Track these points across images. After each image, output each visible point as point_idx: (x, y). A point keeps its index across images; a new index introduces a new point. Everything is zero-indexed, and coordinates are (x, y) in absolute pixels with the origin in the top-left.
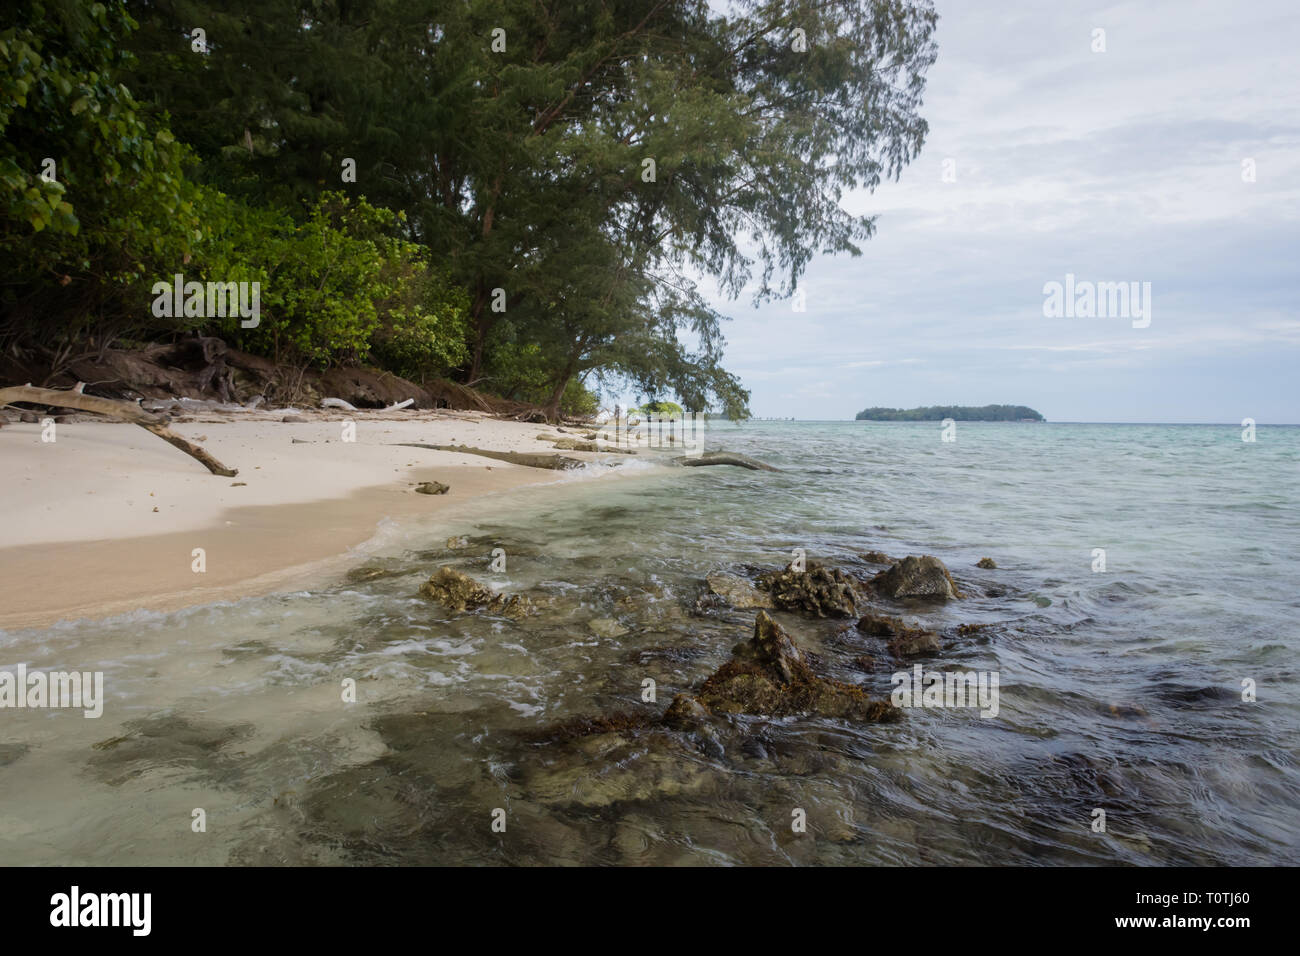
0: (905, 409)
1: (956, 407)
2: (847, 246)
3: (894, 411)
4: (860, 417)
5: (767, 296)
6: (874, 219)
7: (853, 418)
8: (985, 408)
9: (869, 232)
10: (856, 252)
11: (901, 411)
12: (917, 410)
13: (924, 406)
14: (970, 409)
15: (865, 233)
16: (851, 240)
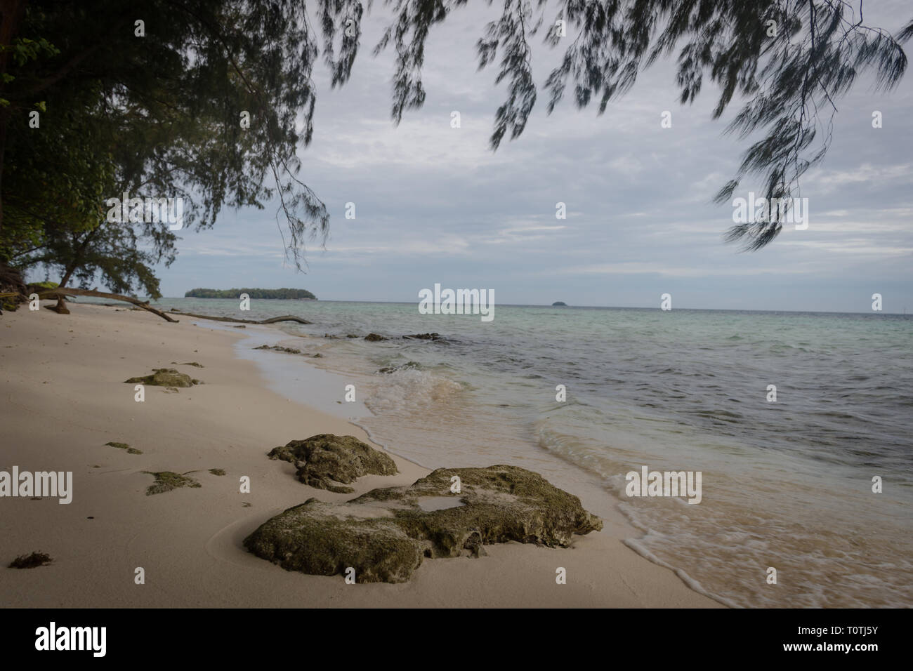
0: (222, 290)
1: (258, 289)
2: (255, 203)
3: (213, 291)
4: (188, 295)
5: (204, 226)
6: (272, 190)
7: (183, 296)
8: (278, 290)
9: (269, 196)
10: (260, 207)
11: (219, 291)
12: (230, 291)
13: (235, 288)
14: (268, 291)
15: (267, 196)
16: (257, 198)
